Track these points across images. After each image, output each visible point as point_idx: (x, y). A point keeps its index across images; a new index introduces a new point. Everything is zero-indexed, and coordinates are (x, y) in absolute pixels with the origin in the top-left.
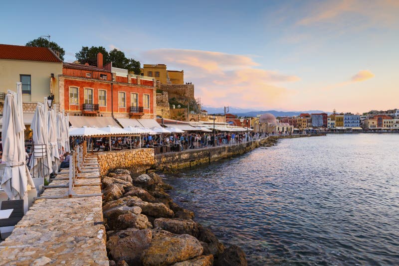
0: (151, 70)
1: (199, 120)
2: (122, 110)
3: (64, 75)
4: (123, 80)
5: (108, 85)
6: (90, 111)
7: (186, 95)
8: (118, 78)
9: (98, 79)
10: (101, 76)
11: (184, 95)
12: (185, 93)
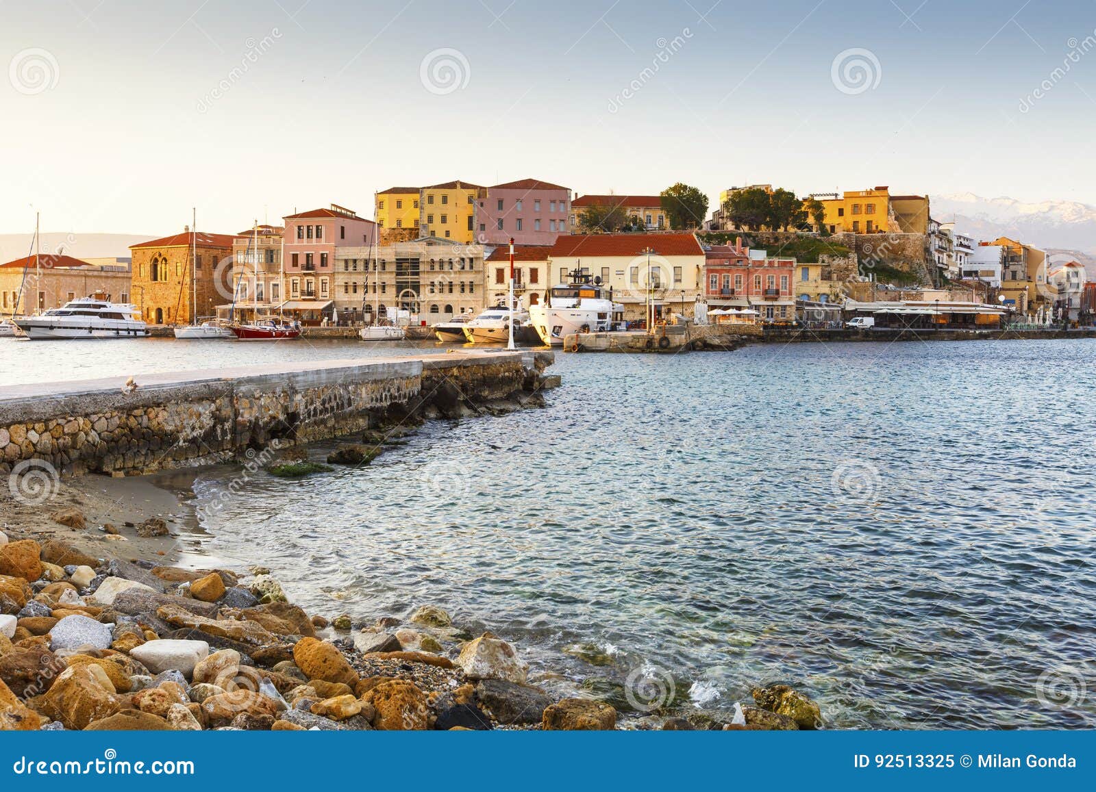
0: (857, 201)
1: (900, 299)
2: (757, 293)
3: (707, 265)
4: (760, 264)
5: (744, 270)
6: (727, 296)
7: (907, 253)
8: (754, 262)
9: (735, 265)
10: (738, 261)
11: (902, 252)
12: (904, 249)
